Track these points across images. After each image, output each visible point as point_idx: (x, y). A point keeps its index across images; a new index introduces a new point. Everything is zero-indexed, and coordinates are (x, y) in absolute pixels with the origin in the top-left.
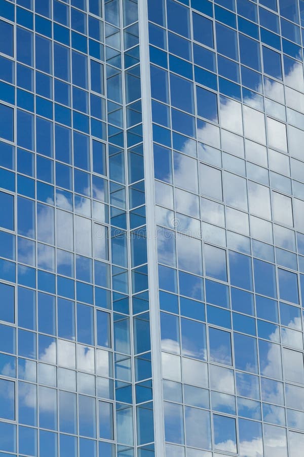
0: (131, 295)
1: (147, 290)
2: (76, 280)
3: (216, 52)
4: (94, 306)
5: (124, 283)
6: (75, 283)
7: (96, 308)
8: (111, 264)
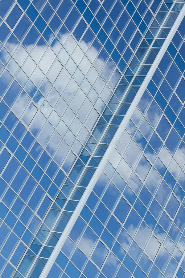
0: (44, 245)
1: (48, 259)
2: (18, 219)
3: (164, 144)
4: (21, 239)
5: (44, 236)
6: (17, 221)
7: (21, 241)
8: (43, 222)
